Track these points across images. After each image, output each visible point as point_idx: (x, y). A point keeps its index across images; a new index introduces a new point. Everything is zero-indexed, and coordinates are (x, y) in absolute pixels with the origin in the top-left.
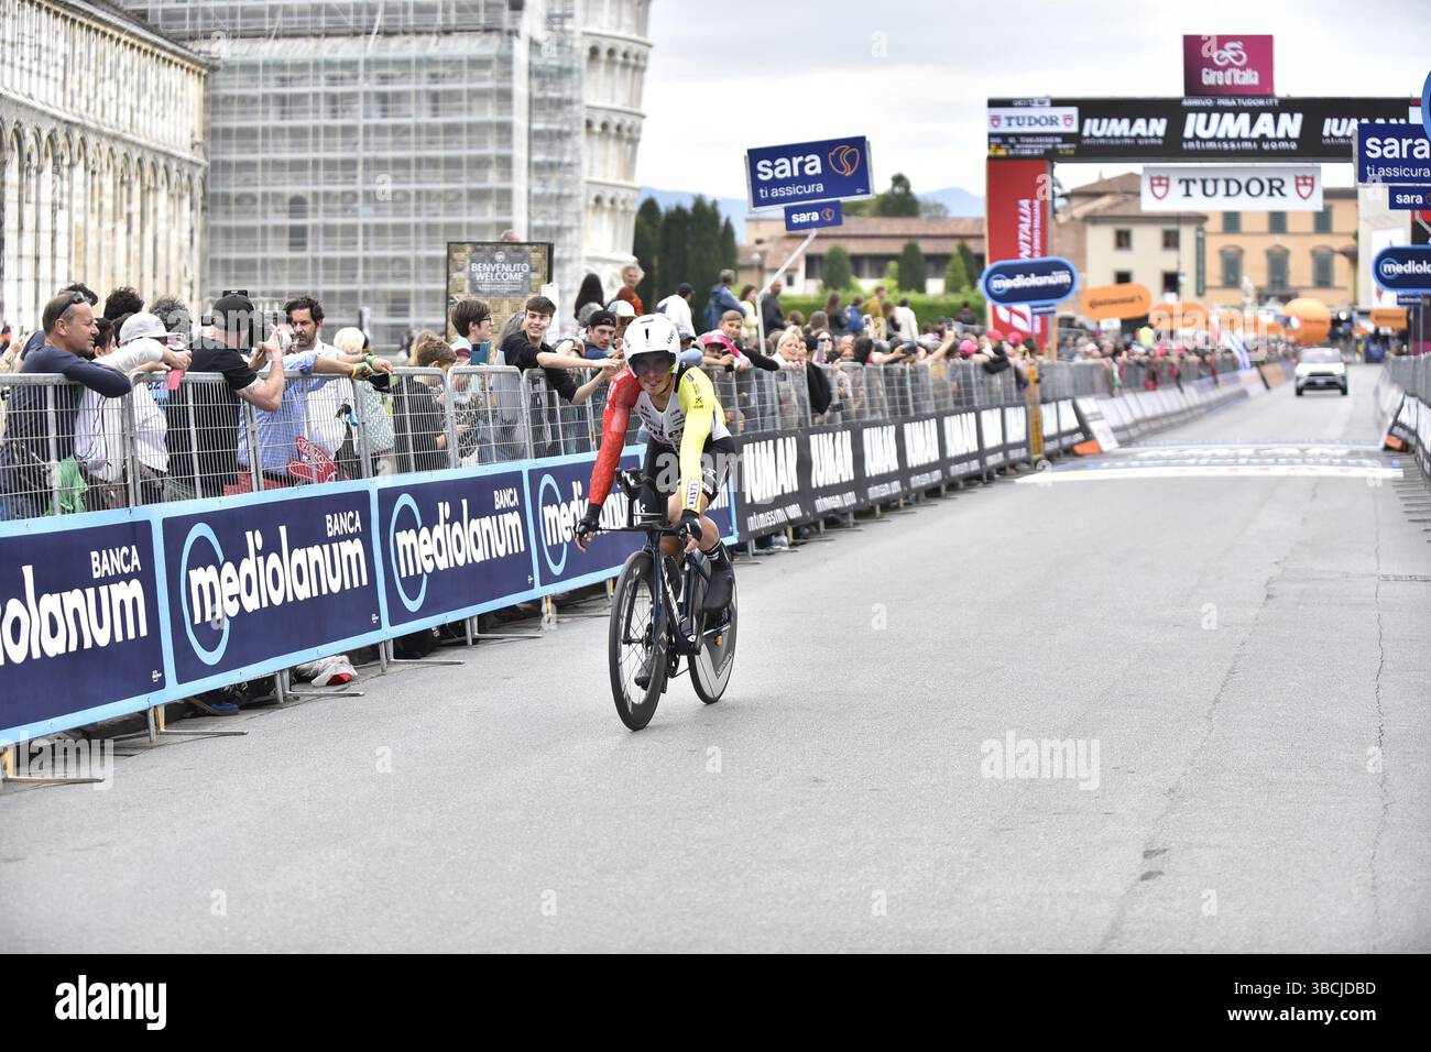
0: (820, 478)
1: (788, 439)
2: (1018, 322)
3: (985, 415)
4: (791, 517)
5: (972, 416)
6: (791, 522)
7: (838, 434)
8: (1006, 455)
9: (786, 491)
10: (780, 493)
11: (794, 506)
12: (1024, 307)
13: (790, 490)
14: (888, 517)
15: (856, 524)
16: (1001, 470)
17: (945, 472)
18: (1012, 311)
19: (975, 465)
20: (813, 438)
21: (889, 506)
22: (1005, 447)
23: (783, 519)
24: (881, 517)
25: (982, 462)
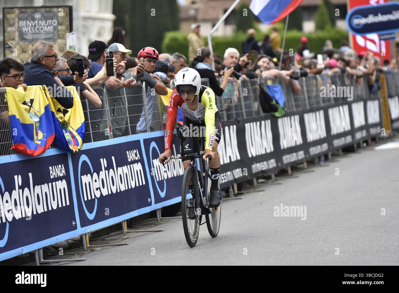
0: (253, 151)
1: (231, 127)
2: (370, 46)
3: (355, 106)
4: (236, 177)
5: (346, 108)
6: (235, 180)
7: (263, 122)
8: (368, 132)
9: (232, 160)
10: (228, 161)
11: (238, 170)
12: (374, 36)
13: (235, 159)
14: (296, 174)
15: (276, 180)
16: (366, 142)
17: (330, 144)
18: (366, 39)
19: (349, 139)
20: (247, 125)
21: (296, 167)
22: (367, 127)
23: (231, 178)
24: (292, 175)
25: (353, 137)
